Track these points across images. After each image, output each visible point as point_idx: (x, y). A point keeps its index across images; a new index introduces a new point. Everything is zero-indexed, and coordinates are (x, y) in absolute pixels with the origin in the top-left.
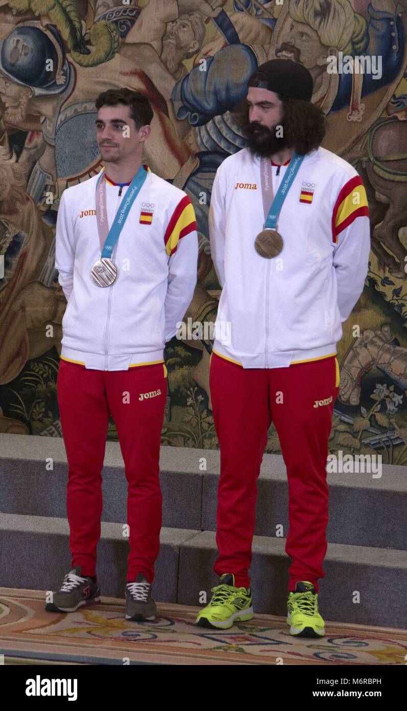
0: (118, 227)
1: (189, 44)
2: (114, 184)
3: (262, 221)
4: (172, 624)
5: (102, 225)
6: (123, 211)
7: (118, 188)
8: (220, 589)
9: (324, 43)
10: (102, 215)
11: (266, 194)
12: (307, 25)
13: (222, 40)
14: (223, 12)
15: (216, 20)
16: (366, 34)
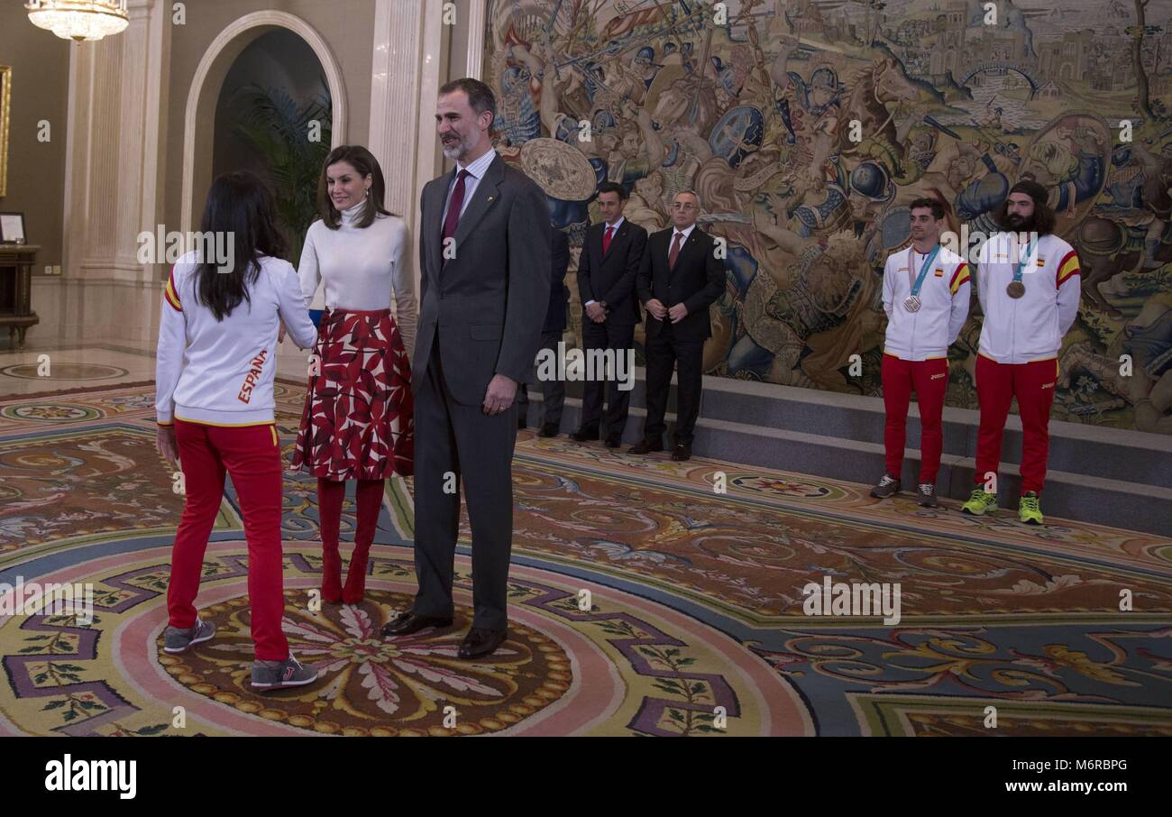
1: (965, 173)
2: (920, 253)
3: (1011, 276)
6: (925, 269)
7: (922, 255)
9: (1051, 172)
10: (912, 271)
12: (1041, 161)
13: (986, 170)
14: (987, 154)
15: (983, 159)
16: (1079, 167)
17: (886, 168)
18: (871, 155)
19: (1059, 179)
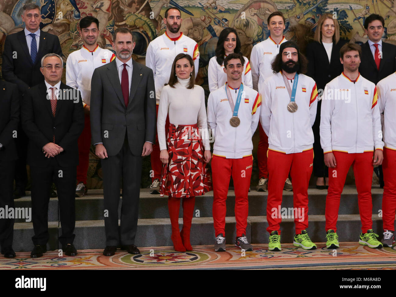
0: (238, 105)
1: (197, 37)
2: (233, 89)
3: (289, 99)
4: (267, 251)
5: (231, 104)
6: (239, 98)
7: (235, 90)
8: (273, 237)
9: (248, 36)
10: (231, 100)
11: (289, 90)
12: (241, 29)
13: (210, 36)
14: (210, 25)
15: (207, 28)
16: (262, 33)
17: (147, 35)
18: (136, 27)
19: (252, 41)
